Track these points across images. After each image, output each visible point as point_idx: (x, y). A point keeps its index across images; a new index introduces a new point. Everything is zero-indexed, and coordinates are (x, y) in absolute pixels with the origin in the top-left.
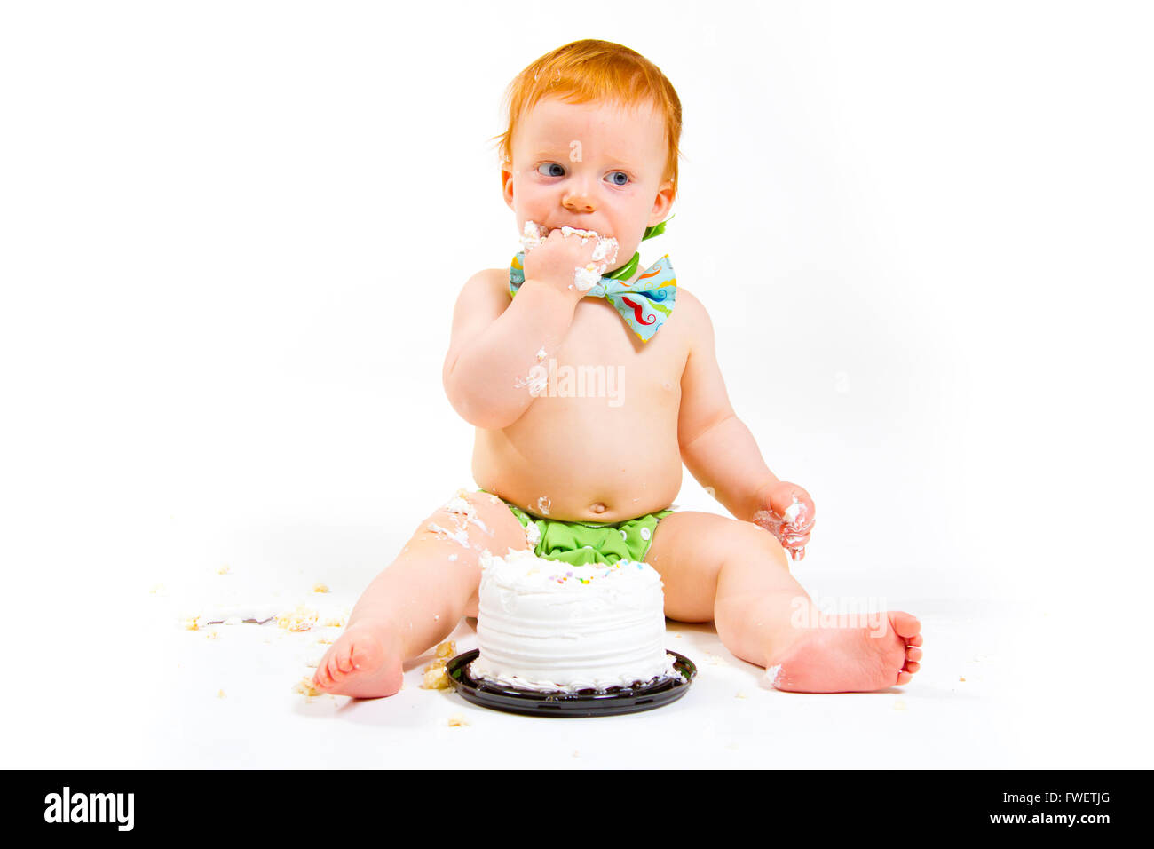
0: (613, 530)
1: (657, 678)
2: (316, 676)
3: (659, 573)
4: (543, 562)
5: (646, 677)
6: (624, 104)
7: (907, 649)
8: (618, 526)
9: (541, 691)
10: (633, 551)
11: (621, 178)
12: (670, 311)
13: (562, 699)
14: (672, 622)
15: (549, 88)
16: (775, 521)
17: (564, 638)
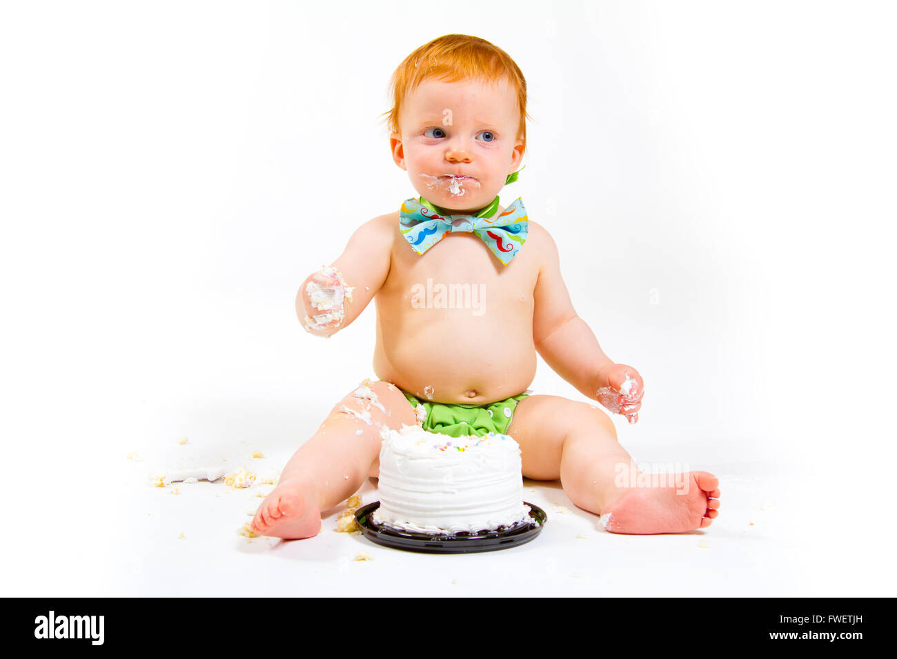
0: (483, 410)
1: (516, 523)
2: (254, 522)
3: (518, 443)
4: (428, 435)
5: (508, 522)
6: (488, 80)
7: (708, 500)
8: (486, 407)
9: (428, 533)
10: (499, 426)
11: (489, 136)
12: (524, 241)
13: (443, 540)
14: (528, 480)
15: (429, 72)
16: (613, 395)
17: (445, 492)
